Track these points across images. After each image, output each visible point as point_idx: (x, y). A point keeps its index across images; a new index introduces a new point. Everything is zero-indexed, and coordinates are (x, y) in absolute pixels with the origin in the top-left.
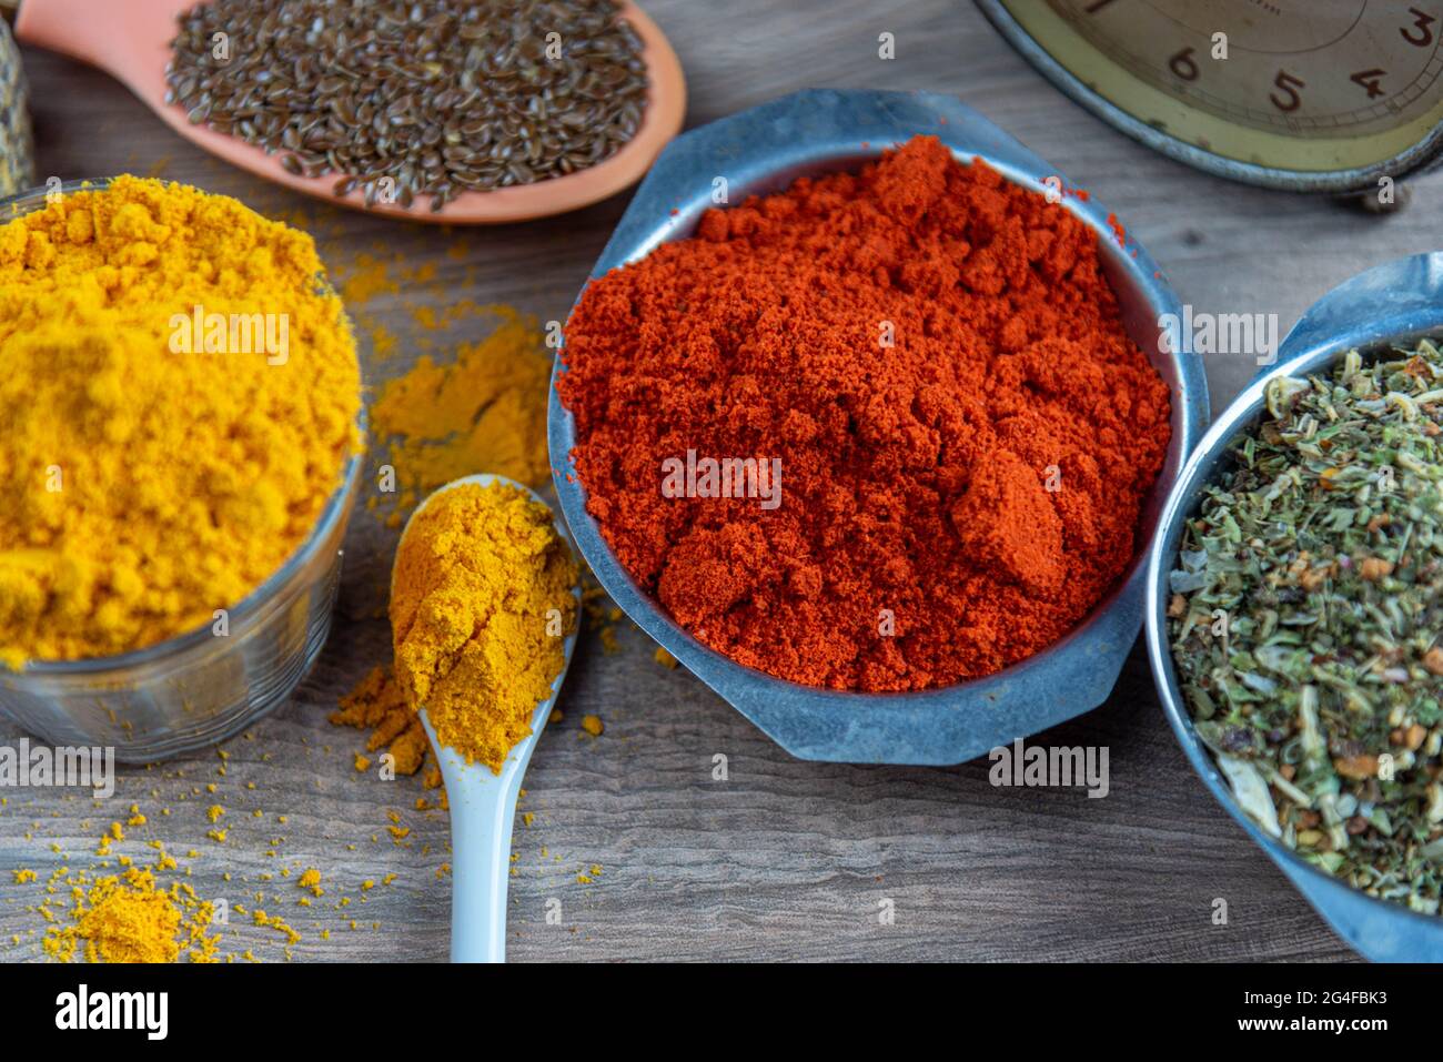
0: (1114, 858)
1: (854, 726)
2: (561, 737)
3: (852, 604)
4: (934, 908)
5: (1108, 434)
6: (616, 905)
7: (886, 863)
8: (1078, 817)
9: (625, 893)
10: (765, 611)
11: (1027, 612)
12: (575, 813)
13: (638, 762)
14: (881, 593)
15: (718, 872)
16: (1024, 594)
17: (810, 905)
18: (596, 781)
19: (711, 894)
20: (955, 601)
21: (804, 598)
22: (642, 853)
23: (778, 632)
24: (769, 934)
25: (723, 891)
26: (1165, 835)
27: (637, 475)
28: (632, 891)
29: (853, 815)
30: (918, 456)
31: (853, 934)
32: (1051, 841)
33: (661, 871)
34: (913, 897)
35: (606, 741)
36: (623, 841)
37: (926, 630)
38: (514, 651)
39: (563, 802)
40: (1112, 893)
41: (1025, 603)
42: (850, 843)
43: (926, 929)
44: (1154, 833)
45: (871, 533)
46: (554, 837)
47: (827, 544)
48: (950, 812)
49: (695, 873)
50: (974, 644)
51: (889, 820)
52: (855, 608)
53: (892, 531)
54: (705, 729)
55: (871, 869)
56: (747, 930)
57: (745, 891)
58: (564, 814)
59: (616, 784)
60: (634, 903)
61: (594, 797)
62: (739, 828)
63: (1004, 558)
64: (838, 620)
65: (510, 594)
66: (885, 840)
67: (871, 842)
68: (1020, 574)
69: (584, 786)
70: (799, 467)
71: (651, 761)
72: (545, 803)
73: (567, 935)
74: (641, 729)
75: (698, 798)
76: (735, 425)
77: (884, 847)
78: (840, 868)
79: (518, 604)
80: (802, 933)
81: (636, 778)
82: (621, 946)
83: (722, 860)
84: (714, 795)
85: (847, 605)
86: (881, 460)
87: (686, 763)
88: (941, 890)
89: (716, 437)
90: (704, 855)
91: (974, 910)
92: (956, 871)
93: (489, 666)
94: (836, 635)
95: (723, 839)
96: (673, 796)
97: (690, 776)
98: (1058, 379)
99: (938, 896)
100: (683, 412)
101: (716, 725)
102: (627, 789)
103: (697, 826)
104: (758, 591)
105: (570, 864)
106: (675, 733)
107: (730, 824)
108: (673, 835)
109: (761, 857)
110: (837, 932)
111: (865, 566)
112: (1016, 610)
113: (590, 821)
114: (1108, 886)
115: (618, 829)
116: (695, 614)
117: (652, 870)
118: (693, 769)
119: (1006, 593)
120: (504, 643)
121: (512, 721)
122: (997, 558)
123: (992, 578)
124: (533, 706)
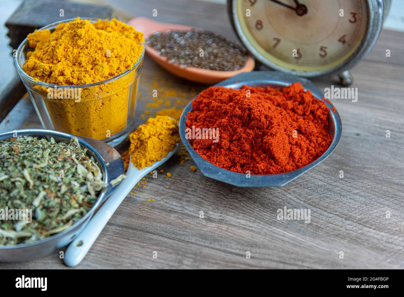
0: (275, 235)
1: (220, 173)
2: (161, 176)
3: (233, 153)
4: (226, 231)
5: (312, 144)
6: (153, 207)
7: (220, 219)
8: (271, 225)
9: (156, 206)
10: (213, 149)
11: (274, 166)
12: (155, 189)
13: (175, 185)
14: (241, 152)
15: (180, 209)
16: (275, 162)
17: (197, 221)
18: (163, 185)
19: (175, 212)
20: (257, 158)
21: (223, 148)
22: (165, 200)
23: (214, 154)
24: (184, 223)
25: (179, 213)
26: (290, 235)
27: (200, 119)
28: (158, 206)
29: (217, 209)
30: (261, 124)
31: (204, 229)
32: (261, 227)
33: (167, 205)
34: (222, 227)
35: (170, 179)
36: (162, 197)
37: (248, 164)
38: (156, 147)
39: (154, 186)
40: (270, 241)
41: (274, 164)
42: (213, 213)
43: (222, 234)
44: (287, 233)
45: (244, 138)
46: (148, 192)
47: (233, 139)
48: (241, 215)
49: (174, 207)
50: (257, 168)
51: (225, 212)
52: (234, 154)
53: (249, 139)
54: (193, 183)
55: (215, 219)
56: (180, 221)
57: (184, 214)
58: (152, 188)
59: (168, 187)
60: (157, 208)
61: (161, 188)
62: (190, 203)
63: (271, 148)
64: (229, 156)
65: (160, 134)
66: (222, 215)
67: (219, 214)
68: (274, 155)
69: (160, 185)
70: (234, 121)
71: (178, 185)
72: (149, 185)
73: (139, 209)
74: (179, 179)
75: (184, 195)
76: (224, 110)
77: (221, 216)
78: (208, 217)
79: (161, 137)
80: (192, 225)
81: (172, 187)
82: (149, 215)
83: (182, 207)
84: (188, 195)
85: (232, 153)
86: (253, 123)
87: (185, 188)
88: (229, 228)
89: (219, 113)
90: (179, 205)
91: (235, 234)
92: (235, 226)
93: (148, 145)
94: (227, 158)
95: (185, 203)
96: (179, 193)
97: (185, 190)
98: (305, 130)
99: (228, 229)
100: (214, 107)
101: (196, 184)
102: (169, 188)
103: (181, 199)
105: (148, 197)
106: (187, 182)
107: (188, 201)
108: (174, 199)
109: (192, 209)
110: (200, 228)
111: (240, 146)
112: (271, 165)
113: (157, 191)
114: (270, 240)
115: (162, 195)
116: (197, 146)
117: (166, 204)
118: (186, 190)
119: (270, 160)
120: (154, 143)
121: (148, 160)
122: (270, 148)
123: (268, 155)
124: (155, 160)
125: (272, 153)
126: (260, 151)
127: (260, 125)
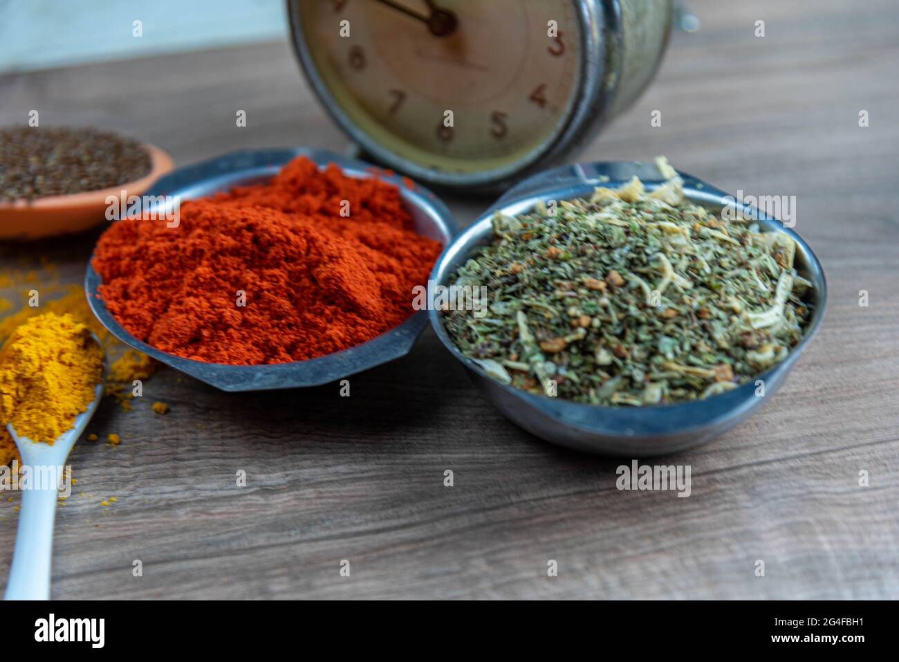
0: (425, 468)
2: (96, 447)
3: (259, 328)
4: (319, 498)
5: (407, 262)
6: (125, 513)
7: (289, 482)
8: (404, 453)
9: (130, 507)
10: (209, 337)
11: (361, 325)
12: (102, 477)
13: (142, 453)
14: (276, 321)
15: (187, 494)
16: (360, 316)
17: (243, 503)
18: (116, 463)
19: (182, 504)
20: (318, 320)
21: (230, 326)
22: (141, 490)
23: (216, 346)
24: (217, 517)
25: (189, 502)
26: (457, 456)
27: (137, 290)
28: (135, 506)
29: (269, 464)
30: (293, 248)
31: (269, 513)
32: (387, 464)
33: (152, 497)
34: (305, 494)
35: (122, 447)
36: (131, 486)
37: (303, 341)
38: (64, 383)
39: (95, 473)
40: (426, 482)
41: (359, 320)
42: (267, 475)
43: (313, 507)
44: (449, 456)
45: (268, 290)
46: (88, 488)
48: (327, 457)
49: (173, 496)
50: (331, 339)
51: (291, 464)
52: (261, 330)
53: (280, 287)
54: (181, 437)
55: (279, 485)
56: (204, 517)
57: (204, 501)
58: (94, 478)
59: (127, 463)
60: (135, 512)
61: (114, 470)
62: (199, 475)
63: (344, 288)
64: (251, 337)
65: (62, 352)
66: (288, 472)
67: (280, 474)
68: (355, 299)
69: (108, 466)
70: (227, 265)
71: (148, 452)
72: (84, 474)
73: (93, 528)
74: (144, 440)
75: (176, 465)
76: (190, 249)
77: (287, 475)
78: (261, 486)
79: (67, 357)
80: (238, 515)
81: (139, 460)
82: (126, 530)
83: (190, 489)
84: (186, 463)
85: (256, 329)
86: (272, 251)
87: (170, 451)
88: (321, 490)
89: (180, 261)
90: (179, 488)
91: (342, 497)
92: (332, 482)
93: (47, 384)
94: (250, 345)
95: (190, 481)
96: (161, 466)
97: (172, 456)
98: (377, 239)
99: (321, 493)
100: (162, 253)
101: (188, 435)
102: (134, 465)
103: (175, 476)
104: (204, 327)
105: (97, 498)
106: (164, 440)
107: (196, 474)
108: (160, 481)
109: (215, 486)
110: (259, 513)
111: (265, 309)
112: (355, 324)
113: (111, 480)
114: (424, 480)
115: (127, 482)
116: (167, 343)
117: (148, 497)
118: (174, 453)
119: (349, 315)
120: (57, 377)
121: (62, 417)
122: (340, 287)
123: (338, 305)
124: (76, 412)
125: (348, 298)
126: (318, 303)
127: (292, 251)
